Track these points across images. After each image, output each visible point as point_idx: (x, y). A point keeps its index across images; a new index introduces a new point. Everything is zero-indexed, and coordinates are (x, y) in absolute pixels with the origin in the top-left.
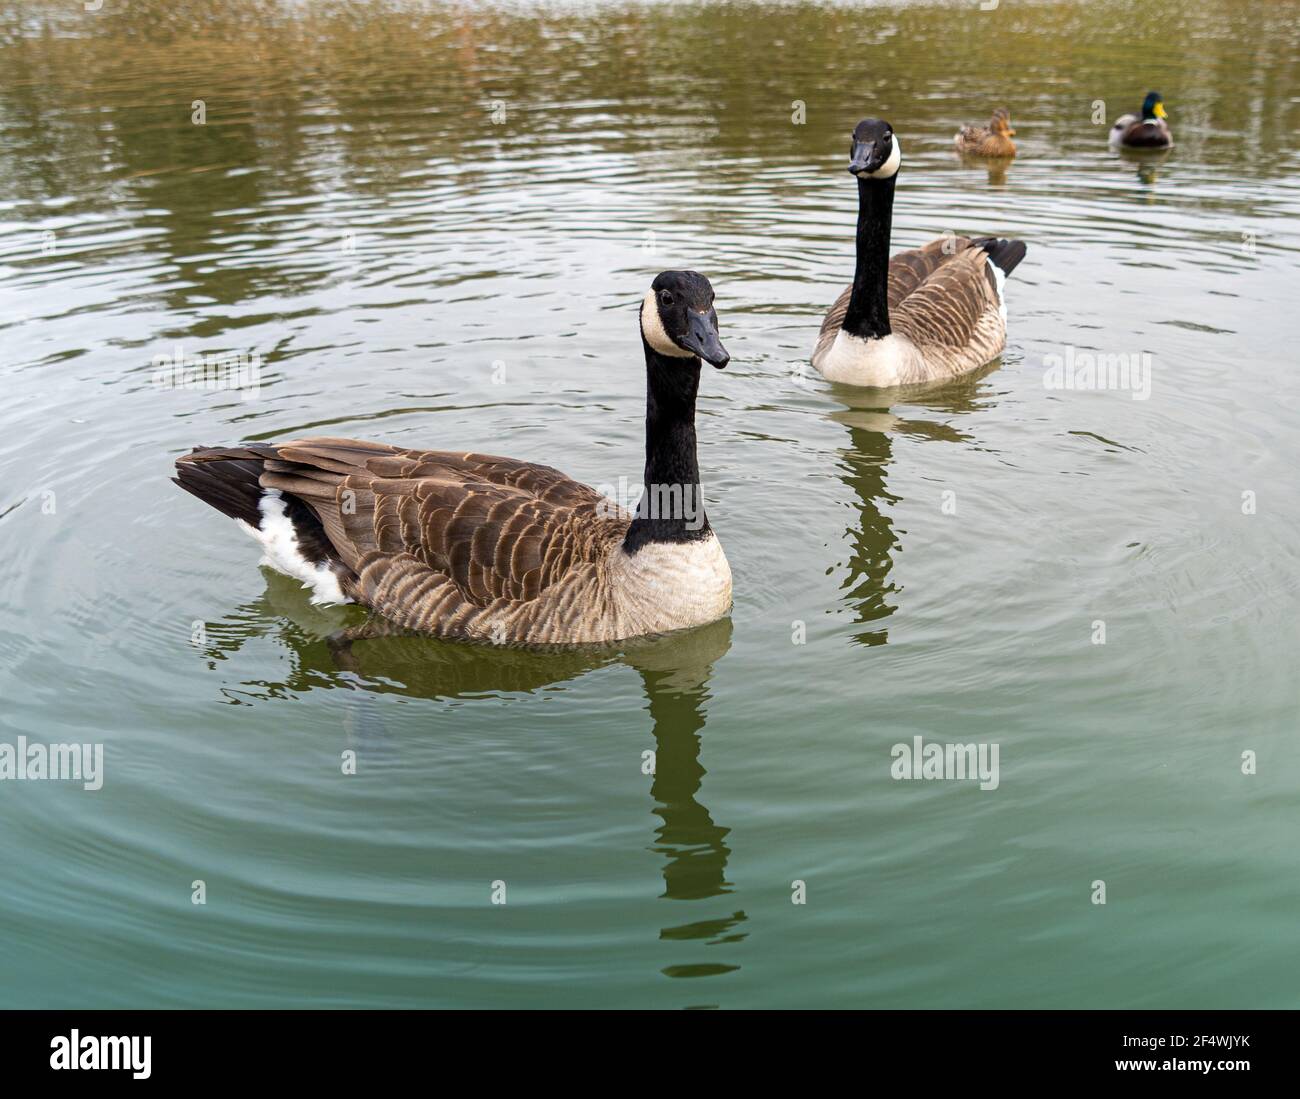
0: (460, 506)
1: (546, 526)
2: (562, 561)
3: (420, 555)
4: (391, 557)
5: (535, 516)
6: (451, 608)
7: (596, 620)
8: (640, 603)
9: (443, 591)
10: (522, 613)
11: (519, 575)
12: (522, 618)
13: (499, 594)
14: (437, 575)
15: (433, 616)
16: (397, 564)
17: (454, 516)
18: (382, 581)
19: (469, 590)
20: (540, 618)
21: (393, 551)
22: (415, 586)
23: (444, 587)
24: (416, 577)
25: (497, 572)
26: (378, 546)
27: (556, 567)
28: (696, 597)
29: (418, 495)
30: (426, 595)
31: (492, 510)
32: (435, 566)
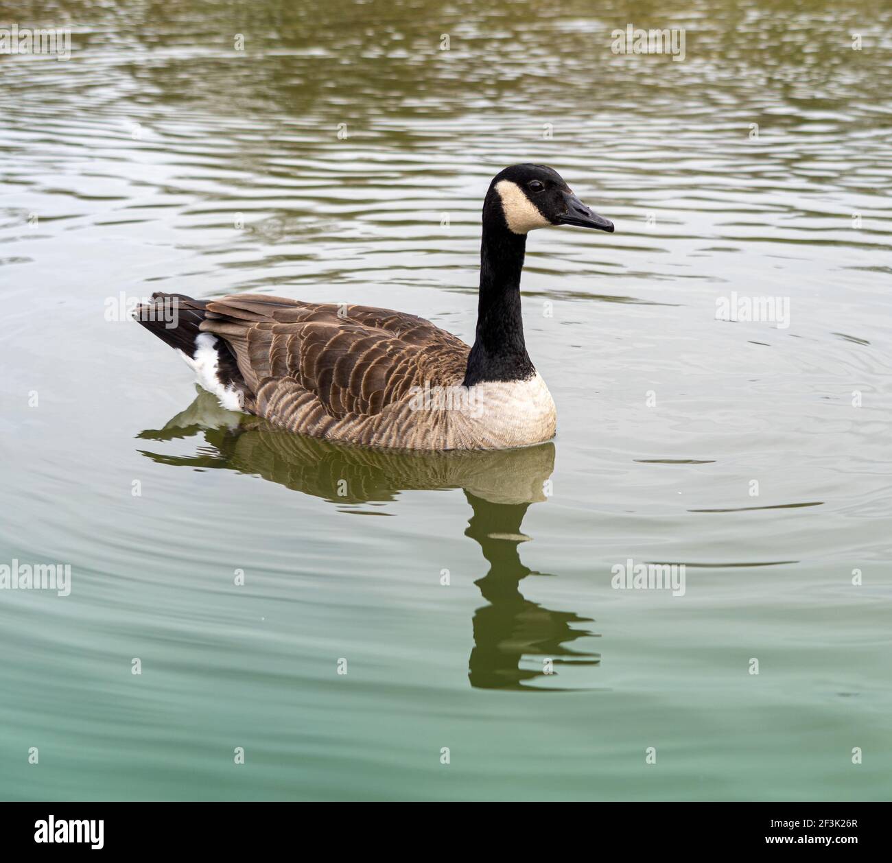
0: (330, 341)
1: (395, 358)
2: (402, 385)
3: (298, 378)
4: (278, 380)
5: (388, 350)
6: (316, 419)
7: (428, 431)
8: (471, 423)
9: (311, 406)
10: (366, 425)
11: (367, 394)
12: (367, 429)
13: (351, 410)
14: (308, 393)
15: (303, 425)
16: (283, 385)
17: (325, 349)
18: (271, 399)
19: (330, 406)
20: (381, 428)
21: (281, 375)
22: (292, 402)
23: (312, 402)
24: (293, 394)
25: (350, 392)
26: (271, 372)
27: (397, 389)
28: (515, 422)
29: (302, 334)
30: (299, 409)
31: (354, 344)
32: (308, 387)
